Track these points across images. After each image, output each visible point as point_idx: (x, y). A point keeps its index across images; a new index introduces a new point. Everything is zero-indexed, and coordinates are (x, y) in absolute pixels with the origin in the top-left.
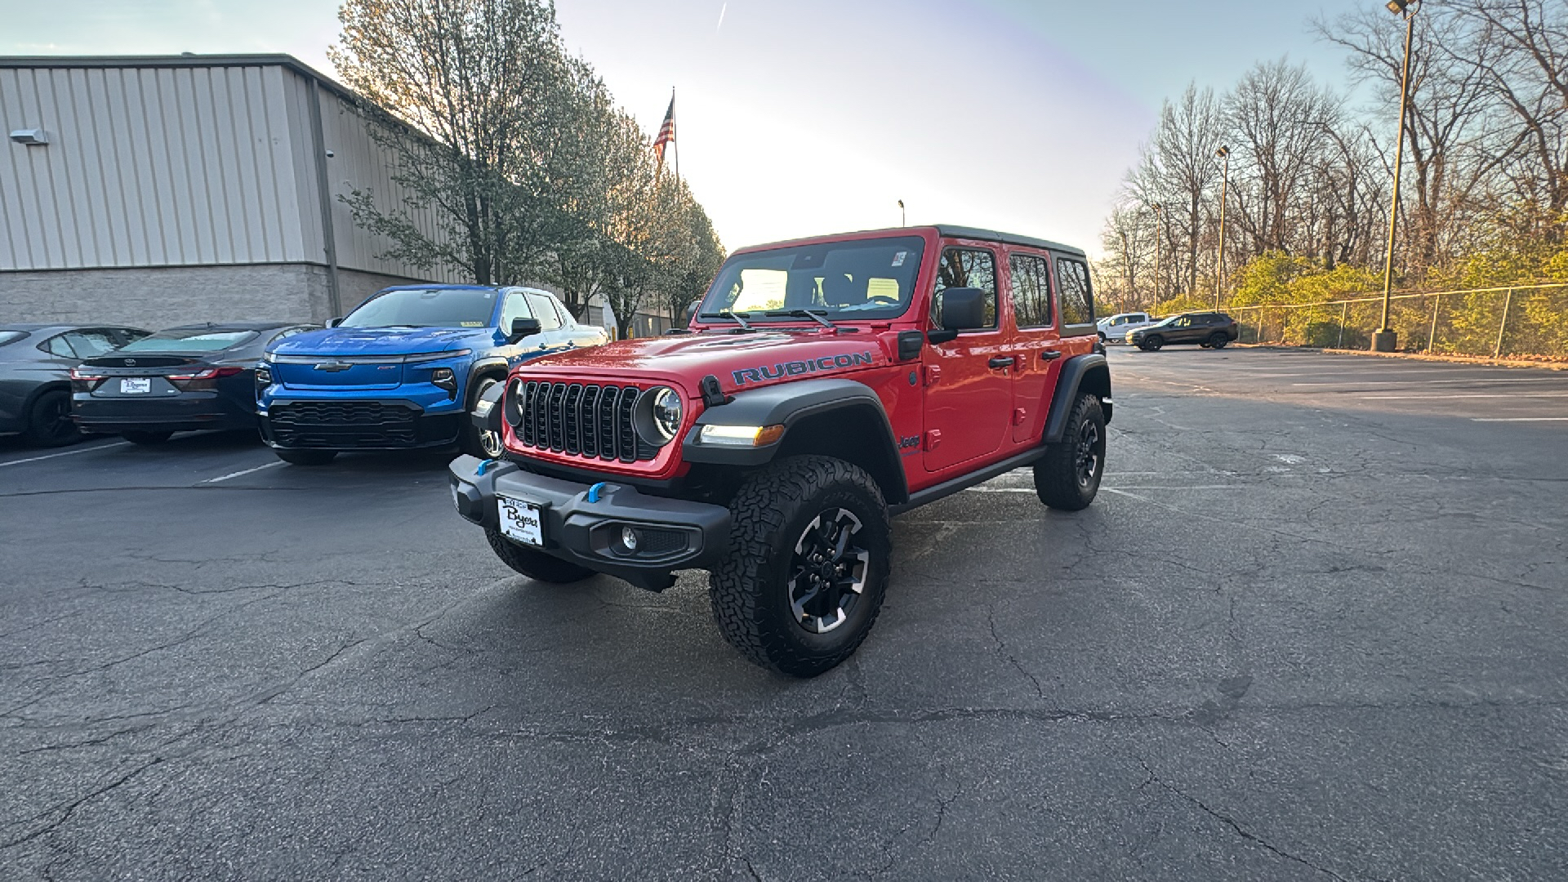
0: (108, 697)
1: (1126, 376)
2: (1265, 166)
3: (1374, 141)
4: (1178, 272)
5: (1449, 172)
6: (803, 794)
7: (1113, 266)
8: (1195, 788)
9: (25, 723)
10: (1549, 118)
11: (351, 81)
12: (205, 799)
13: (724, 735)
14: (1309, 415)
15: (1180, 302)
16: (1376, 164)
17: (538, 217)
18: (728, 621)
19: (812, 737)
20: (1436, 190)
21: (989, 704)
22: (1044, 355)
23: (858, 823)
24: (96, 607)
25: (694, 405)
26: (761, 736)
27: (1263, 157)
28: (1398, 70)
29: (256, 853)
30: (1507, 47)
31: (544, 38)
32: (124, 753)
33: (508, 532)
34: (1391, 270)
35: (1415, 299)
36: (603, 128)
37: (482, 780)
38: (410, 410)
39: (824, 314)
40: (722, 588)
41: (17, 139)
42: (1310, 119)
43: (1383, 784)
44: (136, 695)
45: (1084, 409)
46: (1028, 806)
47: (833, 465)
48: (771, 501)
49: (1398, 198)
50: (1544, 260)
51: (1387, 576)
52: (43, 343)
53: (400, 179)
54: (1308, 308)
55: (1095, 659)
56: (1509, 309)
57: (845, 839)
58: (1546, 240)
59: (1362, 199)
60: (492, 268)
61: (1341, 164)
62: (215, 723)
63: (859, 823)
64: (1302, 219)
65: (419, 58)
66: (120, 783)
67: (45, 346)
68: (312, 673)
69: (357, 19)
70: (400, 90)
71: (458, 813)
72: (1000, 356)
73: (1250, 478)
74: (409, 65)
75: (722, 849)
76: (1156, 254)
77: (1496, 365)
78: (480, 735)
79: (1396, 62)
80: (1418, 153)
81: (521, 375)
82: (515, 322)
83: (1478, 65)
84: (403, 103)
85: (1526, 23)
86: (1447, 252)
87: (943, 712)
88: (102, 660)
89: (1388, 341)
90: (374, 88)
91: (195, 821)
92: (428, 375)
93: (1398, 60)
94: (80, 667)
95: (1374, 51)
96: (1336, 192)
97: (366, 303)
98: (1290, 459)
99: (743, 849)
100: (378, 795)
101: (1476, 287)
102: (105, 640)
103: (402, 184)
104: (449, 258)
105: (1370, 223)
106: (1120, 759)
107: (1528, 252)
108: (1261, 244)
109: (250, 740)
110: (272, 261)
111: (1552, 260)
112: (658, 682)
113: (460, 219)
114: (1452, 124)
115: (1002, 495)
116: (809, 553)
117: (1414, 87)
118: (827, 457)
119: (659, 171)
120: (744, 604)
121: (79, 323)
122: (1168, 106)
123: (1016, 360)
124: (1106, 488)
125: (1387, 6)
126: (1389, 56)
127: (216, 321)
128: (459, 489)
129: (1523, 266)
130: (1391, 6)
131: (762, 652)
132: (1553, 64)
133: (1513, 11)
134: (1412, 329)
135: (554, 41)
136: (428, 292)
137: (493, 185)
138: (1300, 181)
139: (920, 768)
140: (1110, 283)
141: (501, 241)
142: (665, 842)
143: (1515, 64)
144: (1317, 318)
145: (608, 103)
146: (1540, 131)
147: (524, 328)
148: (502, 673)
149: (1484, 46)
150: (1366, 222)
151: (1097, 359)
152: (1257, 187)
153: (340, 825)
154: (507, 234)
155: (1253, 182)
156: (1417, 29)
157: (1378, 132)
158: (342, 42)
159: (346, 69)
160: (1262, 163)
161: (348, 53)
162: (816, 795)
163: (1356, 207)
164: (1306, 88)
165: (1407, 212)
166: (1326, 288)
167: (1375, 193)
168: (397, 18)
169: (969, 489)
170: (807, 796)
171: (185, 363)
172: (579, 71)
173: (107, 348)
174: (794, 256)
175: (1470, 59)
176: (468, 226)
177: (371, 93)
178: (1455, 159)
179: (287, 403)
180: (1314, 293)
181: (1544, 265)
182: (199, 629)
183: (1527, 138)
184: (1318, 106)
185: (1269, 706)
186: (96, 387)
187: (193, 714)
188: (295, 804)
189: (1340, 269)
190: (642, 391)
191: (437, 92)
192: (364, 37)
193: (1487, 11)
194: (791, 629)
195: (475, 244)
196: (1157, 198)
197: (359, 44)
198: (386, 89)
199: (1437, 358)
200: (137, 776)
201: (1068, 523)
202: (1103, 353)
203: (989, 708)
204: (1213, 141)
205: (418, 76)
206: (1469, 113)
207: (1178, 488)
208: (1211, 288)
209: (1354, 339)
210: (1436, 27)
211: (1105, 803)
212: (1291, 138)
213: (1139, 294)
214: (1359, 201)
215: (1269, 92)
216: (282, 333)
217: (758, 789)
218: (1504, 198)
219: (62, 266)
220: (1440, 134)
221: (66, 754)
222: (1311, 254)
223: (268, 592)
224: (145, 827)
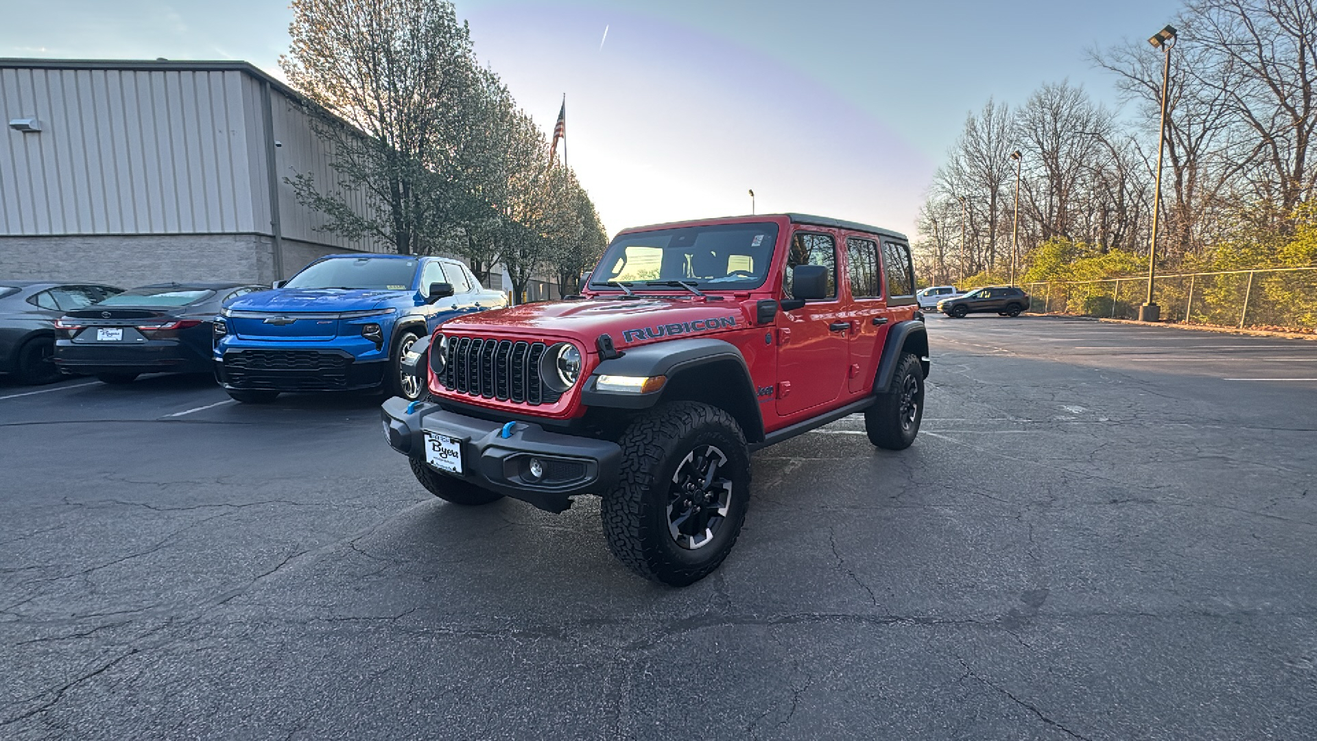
0: (90, 597)
1: (938, 338)
2: (1051, 167)
3: (1139, 149)
4: (979, 253)
5: (1200, 175)
6: (680, 684)
7: (926, 247)
8: (1004, 682)
9: (20, 619)
10: (1280, 133)
11: (297, 84)
12: (176, 684)
13: (612, 634)
14: (1091, 374)
15: (981, 278)
16: (1141, 168)
17: (451, 198)
18: (616, 538)
19: (685, 637)
20: (1190, 190)
21: (833, 610)
22: (874, 321)
23: (726, 708)
24: (78, 521)
25: (591, 359)
26: (643, 635)
27: (1049, 161)
28: (1158, 92)
29: (221, 730)
30: (1246, 76)
31: (459, 52)
32: (105, 645)
33: (432, 462)
34: (1155, 255)
35: (1174, 278)
36: (505, 126)
37: (410, 669)
38: (343, 358)
39: (694, 285)
40: (612, 511)
41: (16, 127)
42: (1087, 130)
43: (1158, 679)
44: (114, 596)
45: (907, 365)
46: (867, 695)
47: (704, 409)
48: (653, 438)
49: (1160, 196)
50: (1279, 249)
51: (1157, 507)
52: (30, 298)
53: (337, 166)
54: (1087, 285)
55: (919, 574)
56: (1251, 288)
57: (716, 721)
58: (1280, 232)
59: (1130, 195)
60: (411, 241)
61: (1113, 168)
62: (183, 619)
63: (728, 708)
64: (1081, 212)
65: (355, 67)
66: (102, 670)
67: (34, 299)
68: (263, 579)
69: (304, 34)
70: (338, 93)
71: (391, 697)
72: (839, 321)
73: (1043, 424)
74: (346, 72)
75: (613, 729)
76: (961, 238)
77: (1241, 334)
78: (408, 633)
79: (1157, 86)
80: (1175, 160)
81: (444, 331)
82: (433, 286)
83: (1224, 89)
84: (341, 103)
85: (1261, 57)
86: (1200, 240)
87: (794, 616)
88: (85, 565)
89: (1153, 313)
90: (317, 91)
91: (168, 702)
92: (359, 330)
93: (1158, 84)
94: (65, 572)
95: (1139, 76)
96: (1109, 190)
97: (307, 268)
98: (1075, 410)
99: (632, 729)
100: (323, 682)
101: (1225, 270)
102: (86, 549)
103: (338, 170)
104: (375, 231)
105: (1137, 217)
106: (942, 656)
107: (1266, 242)
108: (1047, 231)
109: (213, 634)
110: (226, 231)
111: (1285, 249)
112: (556, 589)
113: (386, 199)
114: (1202, 137)
115: (837, 436)
116: (683, 483)
117: (1171, 106)
118: (699, 403)
119: (551, 163)
120: (630, 524)
121: (61, 280)
122: (971, 117)
123: (852, 326)
124: (924, 432)
125: (1149, 41)
126: (1151, 81)
127: (178, 281)
128: (392, 426)
129: (1262, 254)
130: (1152, 41)
131: (645, 564)
132: (1283, 90)
133: (1250, 47)
134: (1173, 303)
135: (467, 55)
136: (360, 260)
137: (414, 172)
138: (1080, 181)
139: (776, 663)
140: (924, 261)
141: (419, 217)
142: (566, 723)
143: (1253, 89)
144: (1094, 292)
145: (511, 106)
146: (1273, 143)
147: (440, 291)
148: (424, 580)
149: (1228, 74)
150: (1133, 215)
151: (917, 324)
152: (1044, 185)
153: (291, 706)
154: (424, 212)
155: (1041, 180)
156: (1173, 59)
157: (1143, 142)
158: (291, 52)
159: (293, 74)
160: (1048, 165)
161: (296, 61)
162: (691, 684)
163: (1125, 202)
164: (1084, 104)
165: (1167, 207)
166: (1102, 268)
167: (1140, 191)
168: (338, 34)
169: (812, 431)
170: (683, 685)
171: (154, 316)
172: (487, 80)
173: (84, 302)
174: (671, 236)
175: (1216, 85)
176: (392, 206)
177: (315, 94)
178: (1205, 165)
179: (240, 351)
180: (1091, 272)
181: (1279, 252)
182: (166, 540)
183: (1263, 149)
184: (1094, 119)
185: (1064, 613)
186: (75, 335)
187: (164, 613)
188: (254, 689)
189: (1112, 254)
190: (547, 346)
191: (369, 95)
192: (310, 48)
193: (1229, 47)
194: (669, 546)
195: (397, 220)
196: (963, 192)
197: (305, 54)
198: (328, 91)
199: (1193, 327)
200: (117, 664)
201: (893, 461)
202: (922, 319)
203: (833, 613)
204: (1008, 146)
205: (353, 82)
206: (1216, 128)
207: (983, 433)
208: (1007, 266)
209: (1125, 311)
210: (1188, 58)
211: (930, 693)
212: (1072, 144)
213: (947, 271)
214: (1128, 197)
215: (1053, 107)
216: (235, 292)
217: (642, 679)
218: (1245, 197)
219: (47, 233)
220: (1193, 145)
221: (55, 645)
222: (1089, 241)
223: (223, 510)
224: (126, 708)
